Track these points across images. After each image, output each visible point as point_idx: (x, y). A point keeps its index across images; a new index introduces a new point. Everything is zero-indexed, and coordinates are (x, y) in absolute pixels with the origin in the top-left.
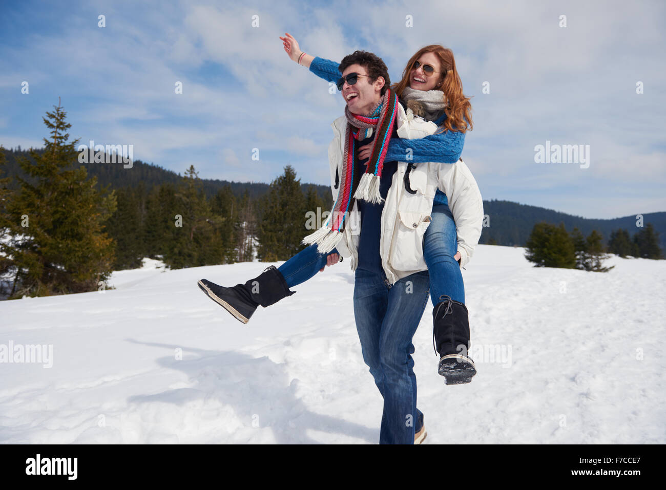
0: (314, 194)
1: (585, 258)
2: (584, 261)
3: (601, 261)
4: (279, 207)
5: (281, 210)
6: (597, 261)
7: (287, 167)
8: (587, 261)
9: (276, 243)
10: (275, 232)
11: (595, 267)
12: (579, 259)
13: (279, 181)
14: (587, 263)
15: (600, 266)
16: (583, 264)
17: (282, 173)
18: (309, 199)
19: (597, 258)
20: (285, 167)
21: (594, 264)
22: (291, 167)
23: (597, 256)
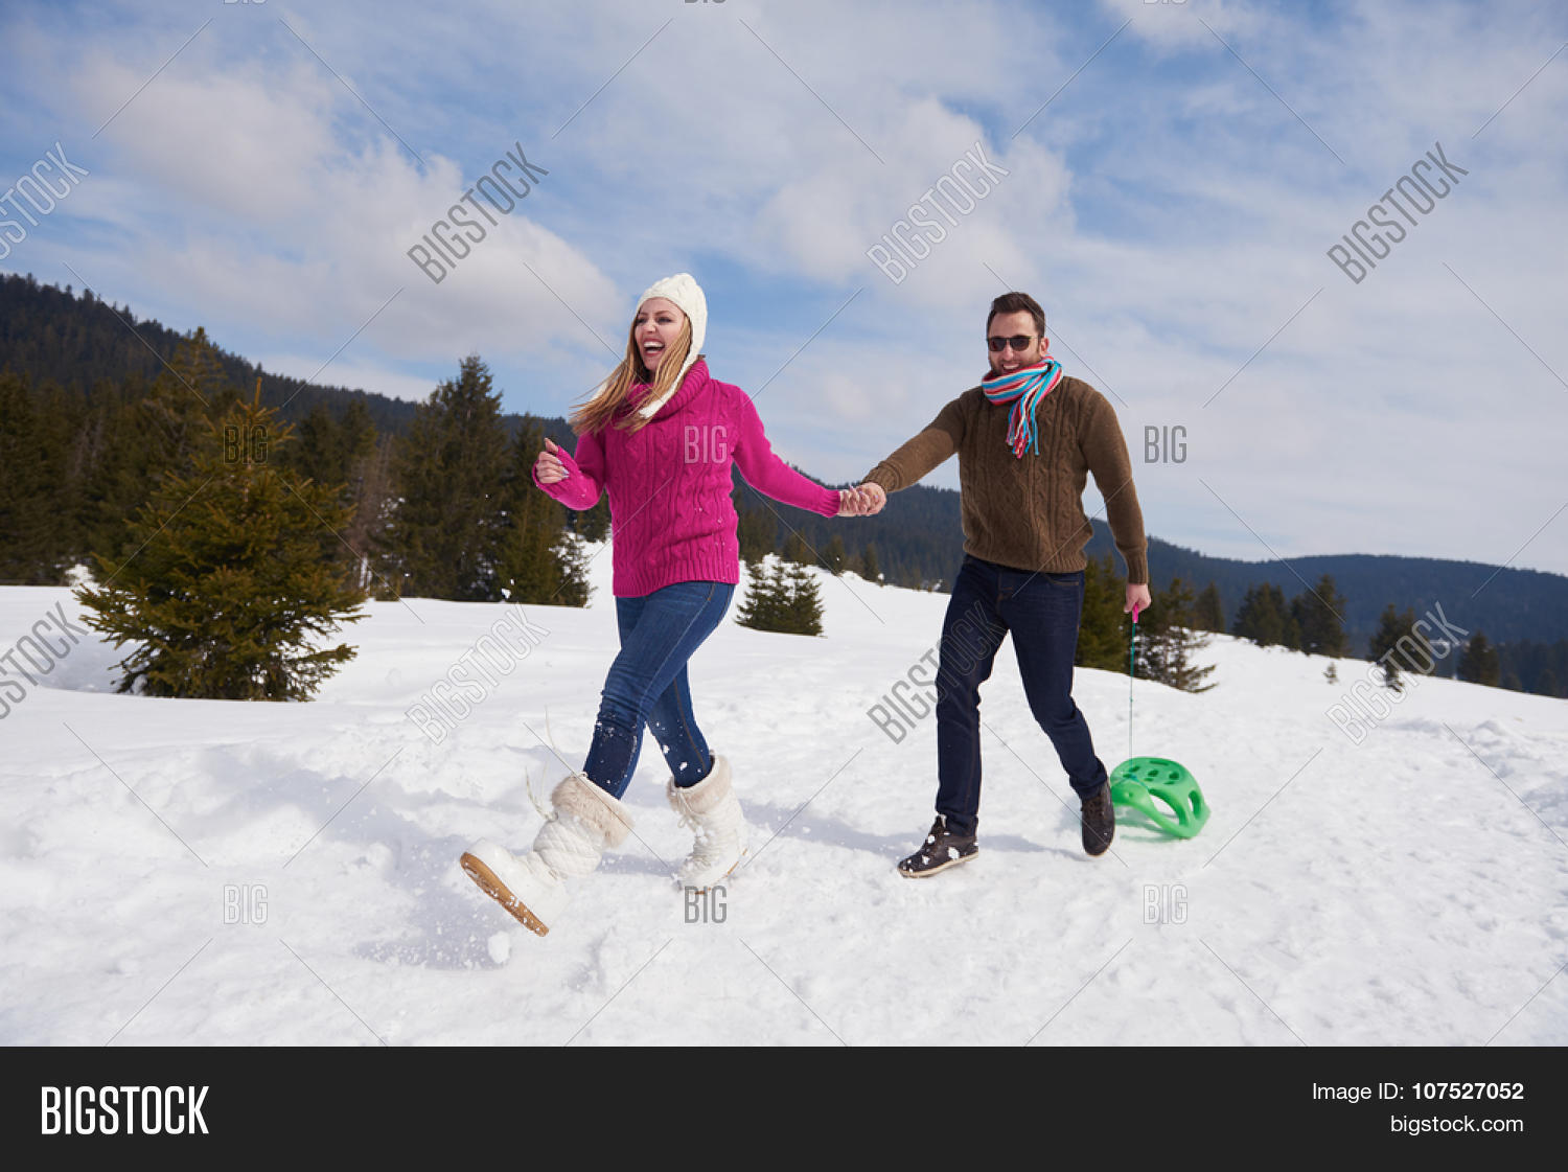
0: (535, 435)
1: (1153, 643)
2: (1149, 650)
3: (1187, 653)
4: (438, 459)
5: (439, 468)
6: (1177, 652)
7: (469, 359)
8: (1155, 649)
9: (421, 551)
10: (421, 524)
11: (1172, 665)
12: (1138, 644)
13: (446, 394)
14: (1156, 655)
15: (1183, 664)
16: (1148, 658)
17: (455, 375)
18: (523, 447)
19: (1180, 643)
20: (465, 363)
21: (1170, 659)
22: (481, 362)
23: (1178, 640)
